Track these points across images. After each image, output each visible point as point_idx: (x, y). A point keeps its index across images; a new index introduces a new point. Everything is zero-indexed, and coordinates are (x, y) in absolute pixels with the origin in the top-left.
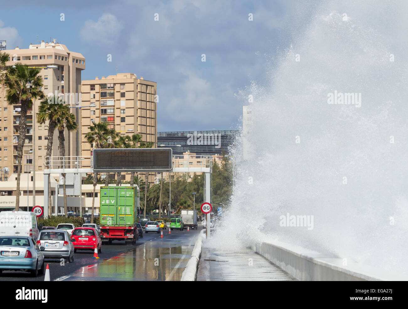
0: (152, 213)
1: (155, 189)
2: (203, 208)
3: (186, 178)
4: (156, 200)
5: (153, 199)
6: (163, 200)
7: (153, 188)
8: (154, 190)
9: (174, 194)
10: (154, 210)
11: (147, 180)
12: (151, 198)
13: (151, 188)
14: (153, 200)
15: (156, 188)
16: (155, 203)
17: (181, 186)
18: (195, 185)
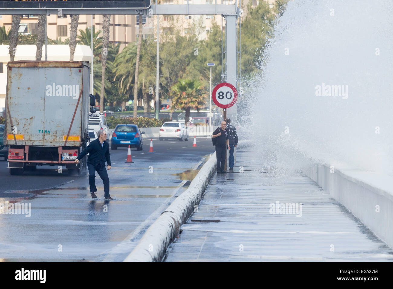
0: (123, 108)
1: (128, 56)
2: (217, 95)
3: (197, 33)
4: (130, 81)
5: (124, 77)
6: (146, 79)
7: (123, 54)
8: (126, 58)
9: (170, 66)
10: (128, 100)
11: (106, 34)
12: (121, 76)
13: (121, 54)
14: (125, 79)
15: (131, 53)
16: (128, 85)
17: (184, 48)
18: (215, 46)
